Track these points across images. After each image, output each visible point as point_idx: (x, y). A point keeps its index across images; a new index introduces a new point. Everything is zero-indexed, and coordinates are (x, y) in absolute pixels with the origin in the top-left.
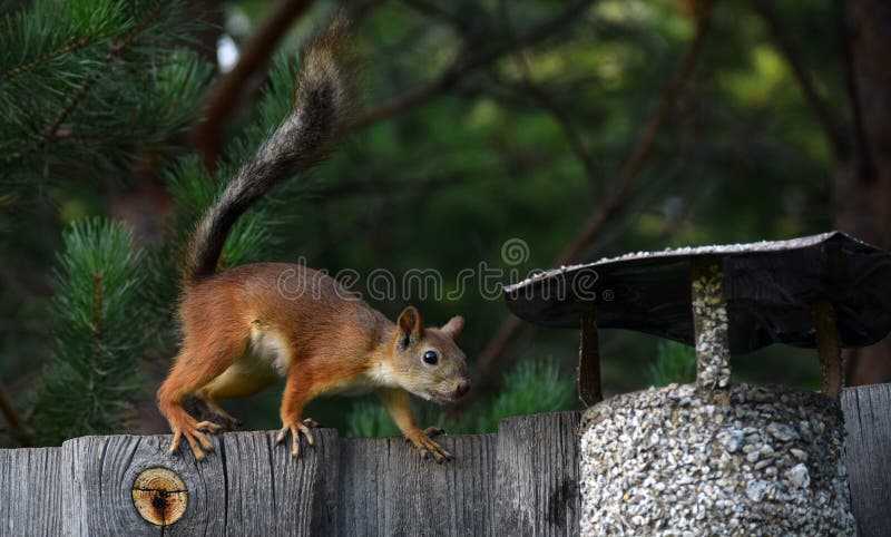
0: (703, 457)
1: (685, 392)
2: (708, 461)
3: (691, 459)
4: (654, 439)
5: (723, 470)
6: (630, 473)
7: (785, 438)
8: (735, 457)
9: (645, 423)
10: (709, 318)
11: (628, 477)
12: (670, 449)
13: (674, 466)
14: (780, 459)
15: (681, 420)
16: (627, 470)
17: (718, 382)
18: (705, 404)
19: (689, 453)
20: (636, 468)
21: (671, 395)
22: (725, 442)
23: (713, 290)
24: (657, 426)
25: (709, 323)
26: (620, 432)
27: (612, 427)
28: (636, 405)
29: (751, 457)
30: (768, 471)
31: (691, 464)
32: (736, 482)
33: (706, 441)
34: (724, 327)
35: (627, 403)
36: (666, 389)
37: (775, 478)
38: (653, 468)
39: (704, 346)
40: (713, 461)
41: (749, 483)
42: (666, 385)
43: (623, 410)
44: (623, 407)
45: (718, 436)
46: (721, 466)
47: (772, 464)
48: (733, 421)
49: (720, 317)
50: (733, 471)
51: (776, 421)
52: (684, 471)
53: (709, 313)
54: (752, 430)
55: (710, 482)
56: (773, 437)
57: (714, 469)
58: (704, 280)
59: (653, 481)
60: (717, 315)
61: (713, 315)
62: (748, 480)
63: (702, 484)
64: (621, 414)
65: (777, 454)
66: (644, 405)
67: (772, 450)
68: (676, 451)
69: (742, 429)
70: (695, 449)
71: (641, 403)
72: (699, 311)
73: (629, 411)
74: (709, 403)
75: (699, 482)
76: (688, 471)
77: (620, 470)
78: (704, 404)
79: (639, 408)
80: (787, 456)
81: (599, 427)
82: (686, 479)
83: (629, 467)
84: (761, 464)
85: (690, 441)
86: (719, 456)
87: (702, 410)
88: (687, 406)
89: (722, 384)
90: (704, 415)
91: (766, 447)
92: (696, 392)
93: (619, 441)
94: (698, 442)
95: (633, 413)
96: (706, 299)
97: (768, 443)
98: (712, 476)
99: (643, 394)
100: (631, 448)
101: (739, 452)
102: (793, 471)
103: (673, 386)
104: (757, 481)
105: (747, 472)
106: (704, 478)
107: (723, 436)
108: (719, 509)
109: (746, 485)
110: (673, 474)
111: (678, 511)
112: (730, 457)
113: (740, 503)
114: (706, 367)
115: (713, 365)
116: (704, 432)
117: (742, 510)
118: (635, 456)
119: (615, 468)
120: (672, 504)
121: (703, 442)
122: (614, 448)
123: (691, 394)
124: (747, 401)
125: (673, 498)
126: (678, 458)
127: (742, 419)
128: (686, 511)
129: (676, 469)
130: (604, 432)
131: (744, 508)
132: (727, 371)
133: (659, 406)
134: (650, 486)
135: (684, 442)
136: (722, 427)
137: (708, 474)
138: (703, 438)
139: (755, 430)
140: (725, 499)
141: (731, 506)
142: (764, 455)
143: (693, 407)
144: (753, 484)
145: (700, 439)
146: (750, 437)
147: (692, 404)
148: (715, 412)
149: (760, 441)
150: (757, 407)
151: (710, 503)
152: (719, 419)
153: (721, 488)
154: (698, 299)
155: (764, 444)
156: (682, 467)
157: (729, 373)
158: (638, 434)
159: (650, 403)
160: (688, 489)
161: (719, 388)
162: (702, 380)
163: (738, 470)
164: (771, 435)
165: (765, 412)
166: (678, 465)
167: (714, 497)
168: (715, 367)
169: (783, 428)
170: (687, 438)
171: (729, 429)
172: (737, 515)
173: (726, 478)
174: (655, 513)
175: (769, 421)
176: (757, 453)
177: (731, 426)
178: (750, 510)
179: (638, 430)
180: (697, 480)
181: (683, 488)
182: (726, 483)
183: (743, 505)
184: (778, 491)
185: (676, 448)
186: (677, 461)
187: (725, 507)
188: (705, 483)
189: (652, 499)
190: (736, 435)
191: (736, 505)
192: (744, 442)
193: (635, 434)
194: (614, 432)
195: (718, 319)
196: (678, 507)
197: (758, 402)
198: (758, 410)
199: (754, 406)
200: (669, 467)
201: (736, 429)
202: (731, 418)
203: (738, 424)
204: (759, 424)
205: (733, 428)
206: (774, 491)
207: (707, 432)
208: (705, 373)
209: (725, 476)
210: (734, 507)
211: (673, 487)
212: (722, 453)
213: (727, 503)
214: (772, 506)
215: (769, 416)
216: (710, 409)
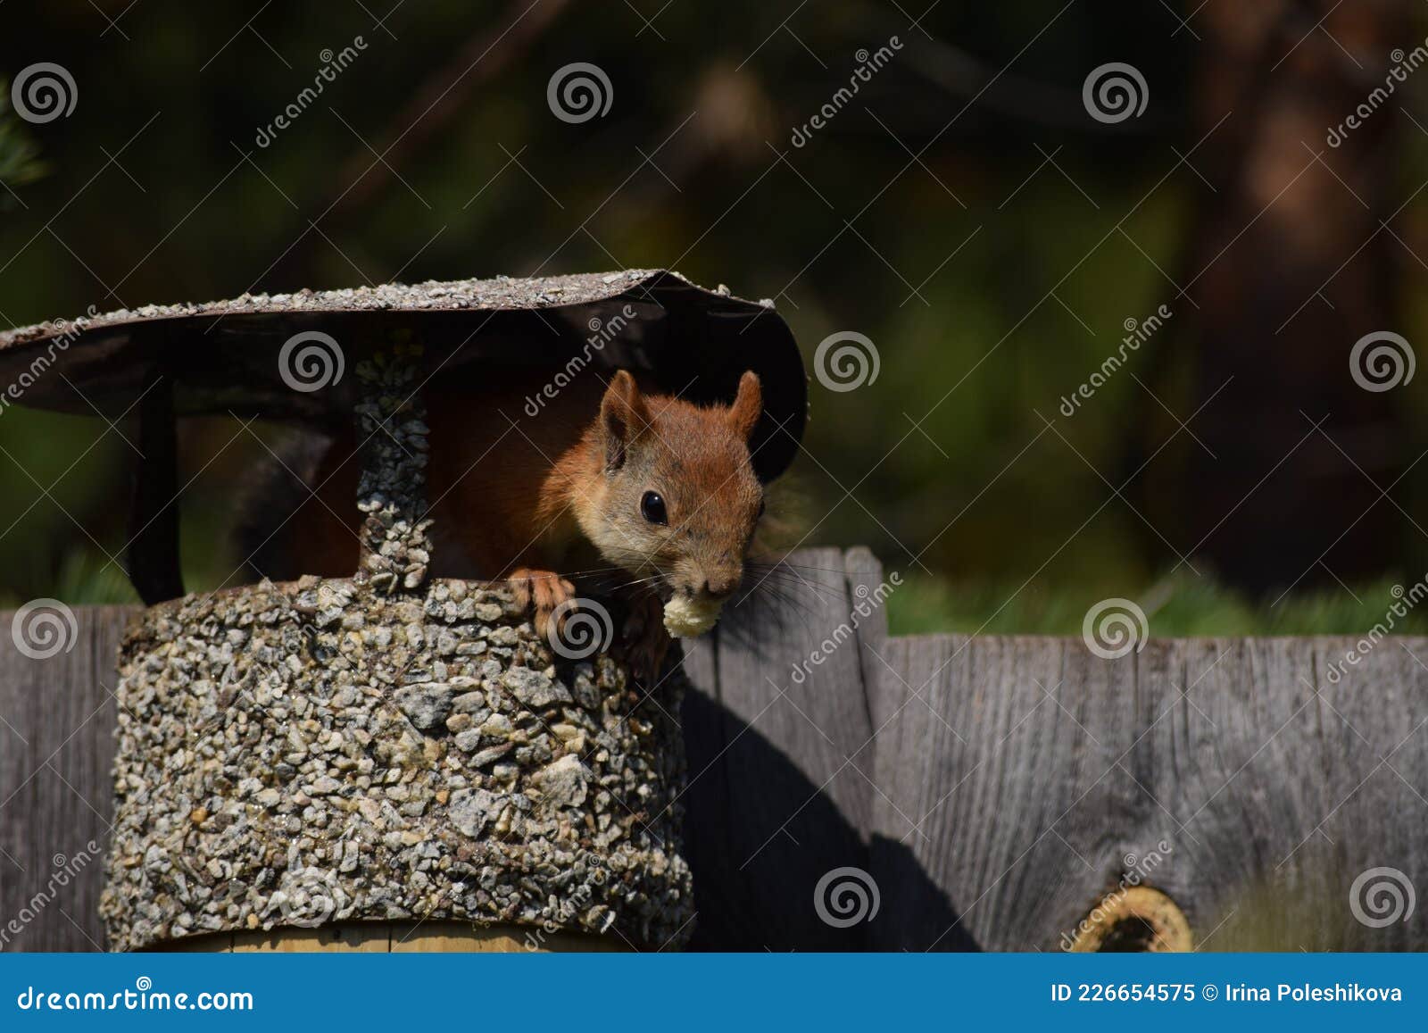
0: (365, 739)
1: (331, 596)
2: (373, 745)
3: (336, 739)
4: (266, 692)
5: (401, 765)
6: (209, 765)
7: (539, 700)
8: (429, 743)
9: (245, 658)
11: (205, 772)
12: (293, 716)
13: (302, 755)
14: (523, 744)
16: (205, 757)
17: (403, 576)
18: (375, 622)
19: (333, 727)
20: (221, 754)
21: (303, 603)
22: (409, 707)
23: (399, 382)
24: (269, 667)
25: (387, 453)
26: (194, 672)
27: (178, 662)
28: (229, 619)
29: (465, 739)
30: (499, 770)
31: (337, 751)
32: (429, 793)
33: (370, 703)
34: (420, 460)
35: (211, 613)
36: (293, 588)
37: (513, 785)
40: (383, 747)
41: (455, 795)
42: (296, 578)
43: (204, 630)
44: (200, 621)
45: (397, 693)
46: (398, 757)
47: (508, 758)
48: (429, 663)
49: (412, 439)
50: (424, 768)
51: (522, 663)
52: (319, 764)
53: (388, 430)
54: (467, 681)
55: (375, 791)
56: (515, 699)
57: (384, 763)
58: (379, 360)
59: (256, 785)
60: (407, 435)
61: (398, 433)
62: (453, 789)
63: (358, 794)
64: (198, 636)
65: (518, 735)
66: (245, 619)
67: (508, 725)
68: (304, 724)
69: (446, 681)
70: (348, 719)
71: (239, 616)
72: (366, 425)
73: (214, 631)
74: (379, 621)
75: (352, 791)
76: (330, 765)
77: (190, 756)
78: (371, 623)
79: (235, 626)
80: (542, 739)
81: (152, 658)
82: (325, 782)
83: (209, 751)
84: (485, 755)
85: (336, 702)
86: (397, 737)
87: (367, 635)
88: (334, 626)
89: (410, 582)
90: (371, 646)
91: (497, 718)
92: (354, 599)
93: (190, 692)
94: (353, 704)
96: (385, 401)
97: (502, 711)
98: (378, 779)
99: (247, 592)
100: (214, 711)
101: (438, 730)
102: (552, 770)
103: (306, 580)
104: (473, 793)
105: (455, 772)
106: (363, 781)
107: (407, 695)
108: (389, 849)
109: (448, 801)
110: (297, 772)
111: (303, 852)
112: (419, 738)
113: (435, 839)
114: (380, 544)
115: (395, 539)
116: (367, 684)
117: (437, 854)
118: (222, 728)
119: (181, 751)
120: (291, 834)
121: (363, 704)
122: (180, 708)
123: (346, 601)
124: (460, 622)
125: (296, 824)
126: (309, 737)
127: (449, 658)
128: (320, 853)
129: (305, 760)
130: (159, 672)
131: (440, 848)
132: (423, 555)
133: (276, 625)
134: (247, 797)
135: (325, 702)
136: (407, 673)
137: (371, 775)
138: (365, 695)
139: (476, 682)
140: (401, 829)
141: (415, 845)
142: (490, 736)
143: (347, 630)
144: (463, 798)
145: (359, 698)
146: (463, 696)
147: (346, 622)
148: (392, 642)
149: (486, 705)
150: (483, 633)
151: (372, 836)
152: (400, 657)
153: (397, 804)
154: (367, 399)
155: (492, 712)
156: (316, 756)
157: (426, 559)
158: (231, 681)
159: (257, 615)
160: (330, 805)
161: (401, 590)
162: (370, 572)
163: (436, 767)
164: (508, 692)
165: (498, 642)
166: (309, 752)
167: (381, 824)
168: (397, 543)
169: (536, 678)
170: (331, 694)
171: (419, 679)
172: (425, 864)
173: (407, 784)
174: (256, 854)
175: (506, 663)
176: (478, 730)
177: (423, 673)
178: (454, 852)
179: (231, 671)
180: (344, 787)
181: (315, 802)
182: (406, 795)
183: (439, 843)
184: (518, 814)
185: (307, 715)
186: (307, 743)
187: (402, 847)
188: (365, 792)
189: (251, 822)
190: (432, 694)
191: (426, 843)
192: (449, 709)
193: (225, 680)
194: (180, 675)
195: (407, 444)
196: (305, 843)
197: (485, 623)
198: (485, 639)
199: (477, 631)
200: (291, 756)
201: (435, 680)
202: (426, 656)
203: (440, 667)
204: (485, 669)
205: (426, 678)
206: (505, 813)
207: (373, 682)
208: (376, 557)
209: (406, 778)
210: (420, 847)
211: (298, 798)
212: (402, 730)
213: (407, 837)
214: (502, 845)
215: (506, 652)
216: (382, 634)
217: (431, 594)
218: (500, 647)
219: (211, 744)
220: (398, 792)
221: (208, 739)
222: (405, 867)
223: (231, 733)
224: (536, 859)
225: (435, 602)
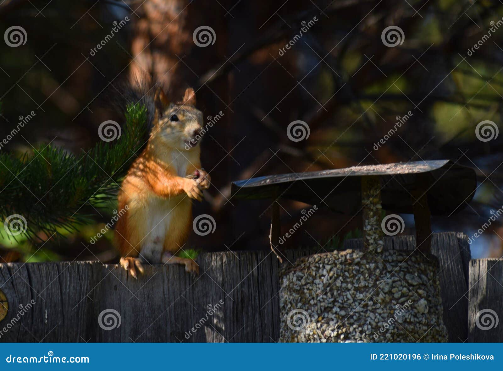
0: (369, 296)
1: (357, 255)
2: (372, 298)
3: (361, 296)
4: (338, 283)
5: (380, 303)
6: (323, 304)
7: (415, 283)
8: (387, 295)
9: (332, 273)
10: (372, 210)
11: (321, 306)
12: (348, 290)
13: (351, 301)
14: (411, 296)
15: (354, 272)
16: (320, 302)
17: (376, 249)
20: (326, 301)
21: (348, 256)
22: (381, 287)
24: (340, 276)
25: (372, 214)
28: (326, 262)
29: (396, 296)
31: (362, 300)
32: (388, 311)
35: (320, 260)
36: (345, 253)
38: (338, 302)
39: (369, 227)
40: (375, 298)
42: (345, 250)
43: (318, 265)
44: (316, 263)
45: (378, 283)
46: (380, 301)
48: (386, 273)
50: (386, 304)
51: (409, 273)
52: (357, 303)
54: (396, 279)
55: (373, 311)
56: (408, 283)
57: (375, 303)
59: (338, 310)
61: (374, 209)
62: (395, 310)
63: (369, 312)
64: (316, 267)
65: (410, 294)
66: (330, 262)
67: (408, 291)
68: (352, 291)
69: (391, 278)
71: (329, 261)
73: (321, 266)
74: (371, 262)
75: (367, 311)
76: (360, 304)
77: (315, 301)
78: (368, 263)
79: (328, 264)
80: (416, 295)
82: (358, 309)
83: (322, 300)
84: (402, 299)
85: (360, 285)
86: (378, 295)
87: (367, 266)
88: (358, 264)
89: (379, 250)
90: (369, 270)
91: (405, 289)
92: (363, 255)
94: (365, 286)
95: (324, 267)
96: (371, 199)
97: (405, 287)
98: (374, 307)
99: (330, 254)
101: (390, 293)
102: (419, 303)
103: (349, 251)
105: (395, 305)
106: (370, 308)
107: (381, 283)
110: (351, 306)
111: (355, 329)
112: (384, 295)
116: (369, 280)
121: (368, 286)
123: (361, 257)
124: (393, 261)
125: (351, 321)
126: (353, 296)
127: (391, 272)
128: (360, 329)
129: (352, 303)
131: (394, 327)
134: (336, 313)
135: (357, 286)
136: (380, 277)
137: (371, 306)
138: (368, 283)
139: (398, 279)
140: (382, 322)
142: (404, 294)
143: (362, 265)
146: (395, 283)
147: (361, 263)
148: (374, 268)
149: (401, 285)
150: (399, 265)
151: (374, 324)
152: (377, 272)
153: (380, 314)
155: (403, 287)
157: (383, 244)
158: (327, 280)
159: (334, 261)
160: (360, 315)
161: (376, 253)
163: (389, 303)
165: (403, 267)
166: (353, 300)
167: (376, 320)
169: (413, 277)
170: (359, 283)
171: (383, 279)
173: (382, 308)
175: (405, 273)
176: (400, 293)
178: (397, 328)
180: (365, 310)
181: (357, 314)
182: (382, 312)
183: (393, 325)
184: (412, 316)
185: (352, 289)
186: (353, 298)
190: (388, 282)
192: (393, 287)
193: (325, 280)
195: (377, 211)
196: (355, 326)
197: (399, 262)
199: (397, 264)
200: (348, 301)
201: (388, 279)
202: (384, 272)
203: (389, 276)
204: (400, 275)
205: (386, 278)
206: (410, 316)
207: (371, 280)
208: (368, 244)
211: (351, 313)
212: (380, 293)
214: (409, 326)
215: (405, 270)
216: (372, 266)
217: (384, 254)
218: (403, 268)
220: (379, 311)
221: (322, 297)
224: (418, 329)
225: (386, 256)
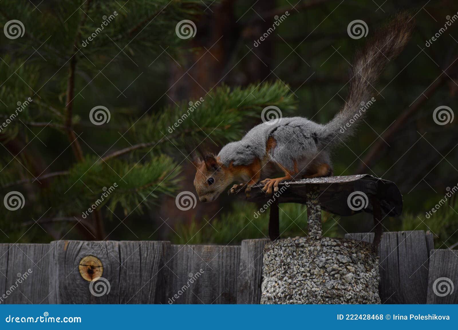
0: (308, 269)
1: (302, 240)
2: (310, 270)
3: (303, 269)
4: (289, 260)
5: (316, 275)
6: (279, 274)
7: (344, 262)
8: (322, 270)
9: (286, 253)
10: (313, 209)
11: (278, 276)
12: (294, 265)
13: (296, 273)
14: (341, 271)
15: (300, 252)
17: (316, 237)
18: (310, 246)
19: (302, 267)
20: (281, 272)
21: (296, 242)
22: (317, 263)
23: (315, 197)
24: (290, 255)
25: (313, 211)
26: (276, 256)
27: (273, 253)
28: (282, 245)
29: (328, 270)
30: (336, 276)
31: (303, 272)
32: (321, 280)
33: (310, 262)
34: (320, 213)
35: (279, 244)
36: (294, 239)
37: (339, 279)
38: (287, 273)
39: (311, 221)
40: (312, 271)
41: (327, 281)
42: (295, 237)
44: (277, 245)
45: (315, 260)
46: (315, 273)
47: (338, 273)
49: (318, 209)
50: (320, 275)
51: (341, 254)
52: (300, 274)
53: (313, 207)
54: (329, 258)
55: (310, 280)
56: (339, 261)
57: (312, 275)
58: (311, 193)
59: (287, 278)
61: (315, 208)
62: (326, 279)
63: (307, 280)
64: (277, 248)
65: (340, 269)
67: (338, 267)
68: (296, 266)
69: (325, 258)
70: (305, 265)
71: (284, 244)
72: (309, 206)
73: (280, 247)
75: (306, 280)
76: (302, 275)
80: (345, 270)
81: (269, 253)
82: (300, 278)
84: (333, 273)
85: (303, 262)
86: (315, 269)
87: (309, 248)
88: (302, 246)
89: (318, 238)
90: (310, 251)
91: (336, 265)
92: (307, 241)
93: (275, 260)
94: (306, 262)
95: (281, 249)
96: (312, 201)
97: (336, 264)
98: (311, 277)
99: (285, 240)
100: (279, 263)
101: (323, 267)
102: (347, 276)
103: (297, 237)
104: (330, 280)
105: (326, 276)
106: (308, 278)
107: (317, 260)
108: (313, 292)
109: (325, 281)
110: (295, 276)
111: (296, 292)
112: (319, 269)
113: (322, 289)
114: (311, 230)
115: (314, 229)
116: (309, 258)
117: (323, 293)
118: (281, 267)
119: (273, 272)
120: (294, 289)
121: (308, 262)
122: (273, 263)
123: (305, 242)
124: (328, 246)
125: (295, 286)
126: (297, 269)
127: (326, 253)
128: (299, 292)
129: (296, 274)
130: (270, 256)
131: (323, 292)
132: (320, 232)
133: (291, 246)
134: (286, 280)
135: (301, 262)
136: (317, 256)
137: (309, 277)
138: (308, 260)
139: (331, 258)
140: (316, 288)
141: (318, 291)
142: (334, 269)
143: (305, 247)
144: (328, 281)
145: (307, 261)
146: (328, 261)
147: (305, 246)
148: (314, 250)
149: (333, 263)
150: (333, 248)
151: (309, 289)
152: (316, 253)
153: (315, 283)
154: (308, 201)
155: (334, 264)
156: (299, 273)
157: (321, 233)
158: (282, 258)
159: (288, 244)
160: (301, 282)
161: (316, 240)
162: (310, 236)
163: (323, 275)
164: (338, 260)
165: (336, 250)
166: (297, 272)
167: (311, 286)
168: (315, 230)
169: (344, 257)
170: (302, 260)
171: (319, 257)
172: (320, 295)
173: (317, 278)
174: (287, 292)
175: (337, 254)
176: (331, 268)
177: (320, 256)
178: (326, 292)
179: (283, 256)
180: (304, 279)
181: (299, 282)
182: (317, 281)
183: (323, 290)
184: (340, 284)
185: (297, 264)
186: (297, 270)
187: (316, 291)
188: (308, 280)
189: (286, 286)
190: (322, 260)
191: (320, 290)
192: (326, 263)
193: (281, 258)
194: (273, 256)
195: (317, 210)
196: (296, 290)
197: (333, 246)
198: (333, 249)
199: (331, 248)
200: (294, 273)
201: (323, 257)
202: (321, 253)
203: (324, 255)
204: (333, 255)
205: (321, 257)
206: (337, 284)
207: (310, 258)
208: (311, 233)
209: (317, 277)
210: (319, 291)
211: (295, 281)
212: (316, 267)
213: (317, 289)
214: (336, 291)
215: (337, 252)
216: (312, 248)
217: (322, 240)
219: (279, 270)
220: (315, 280)
221: (278, 269)
222: (316, 295)
223: (282, 268)
224: (343, 294)
225: (323, 242)
